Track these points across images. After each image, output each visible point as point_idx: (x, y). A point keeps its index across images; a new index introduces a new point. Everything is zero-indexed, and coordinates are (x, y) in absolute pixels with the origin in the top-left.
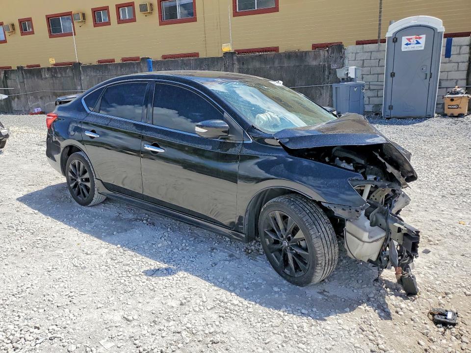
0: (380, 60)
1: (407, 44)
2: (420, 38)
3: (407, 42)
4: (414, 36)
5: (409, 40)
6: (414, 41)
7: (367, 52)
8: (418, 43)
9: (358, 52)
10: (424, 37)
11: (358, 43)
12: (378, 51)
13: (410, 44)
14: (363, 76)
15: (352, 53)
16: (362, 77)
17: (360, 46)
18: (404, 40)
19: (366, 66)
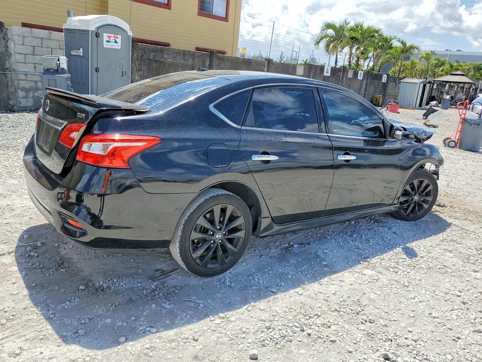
0: (52, 50)
1: (108, 41)
2: (117, 38)
3: (107, 39)
4: (113, 35)
5: (109, 37)
6: (112, 39)
7: (37, 38)
8: (116, 42)
9: (26, 35)
10: (120, 37)
11: (24, 25)
12: (49, 39)
13: (110, 42)
14: (37, 65)
15: (19, 36)
16: (35, 66)
17: (28, 29)
18: (105, 37)
19: (38, 54)
